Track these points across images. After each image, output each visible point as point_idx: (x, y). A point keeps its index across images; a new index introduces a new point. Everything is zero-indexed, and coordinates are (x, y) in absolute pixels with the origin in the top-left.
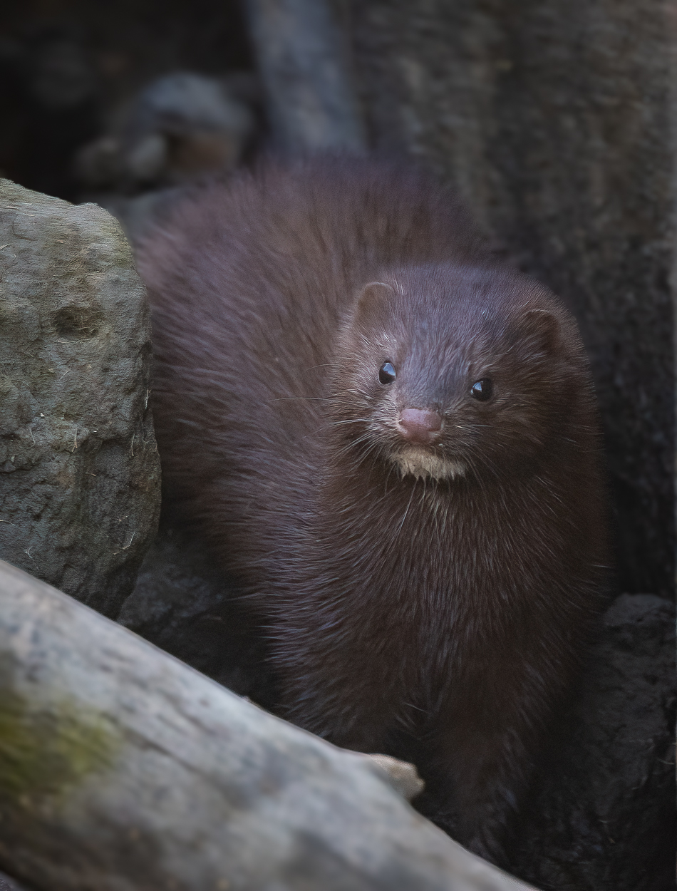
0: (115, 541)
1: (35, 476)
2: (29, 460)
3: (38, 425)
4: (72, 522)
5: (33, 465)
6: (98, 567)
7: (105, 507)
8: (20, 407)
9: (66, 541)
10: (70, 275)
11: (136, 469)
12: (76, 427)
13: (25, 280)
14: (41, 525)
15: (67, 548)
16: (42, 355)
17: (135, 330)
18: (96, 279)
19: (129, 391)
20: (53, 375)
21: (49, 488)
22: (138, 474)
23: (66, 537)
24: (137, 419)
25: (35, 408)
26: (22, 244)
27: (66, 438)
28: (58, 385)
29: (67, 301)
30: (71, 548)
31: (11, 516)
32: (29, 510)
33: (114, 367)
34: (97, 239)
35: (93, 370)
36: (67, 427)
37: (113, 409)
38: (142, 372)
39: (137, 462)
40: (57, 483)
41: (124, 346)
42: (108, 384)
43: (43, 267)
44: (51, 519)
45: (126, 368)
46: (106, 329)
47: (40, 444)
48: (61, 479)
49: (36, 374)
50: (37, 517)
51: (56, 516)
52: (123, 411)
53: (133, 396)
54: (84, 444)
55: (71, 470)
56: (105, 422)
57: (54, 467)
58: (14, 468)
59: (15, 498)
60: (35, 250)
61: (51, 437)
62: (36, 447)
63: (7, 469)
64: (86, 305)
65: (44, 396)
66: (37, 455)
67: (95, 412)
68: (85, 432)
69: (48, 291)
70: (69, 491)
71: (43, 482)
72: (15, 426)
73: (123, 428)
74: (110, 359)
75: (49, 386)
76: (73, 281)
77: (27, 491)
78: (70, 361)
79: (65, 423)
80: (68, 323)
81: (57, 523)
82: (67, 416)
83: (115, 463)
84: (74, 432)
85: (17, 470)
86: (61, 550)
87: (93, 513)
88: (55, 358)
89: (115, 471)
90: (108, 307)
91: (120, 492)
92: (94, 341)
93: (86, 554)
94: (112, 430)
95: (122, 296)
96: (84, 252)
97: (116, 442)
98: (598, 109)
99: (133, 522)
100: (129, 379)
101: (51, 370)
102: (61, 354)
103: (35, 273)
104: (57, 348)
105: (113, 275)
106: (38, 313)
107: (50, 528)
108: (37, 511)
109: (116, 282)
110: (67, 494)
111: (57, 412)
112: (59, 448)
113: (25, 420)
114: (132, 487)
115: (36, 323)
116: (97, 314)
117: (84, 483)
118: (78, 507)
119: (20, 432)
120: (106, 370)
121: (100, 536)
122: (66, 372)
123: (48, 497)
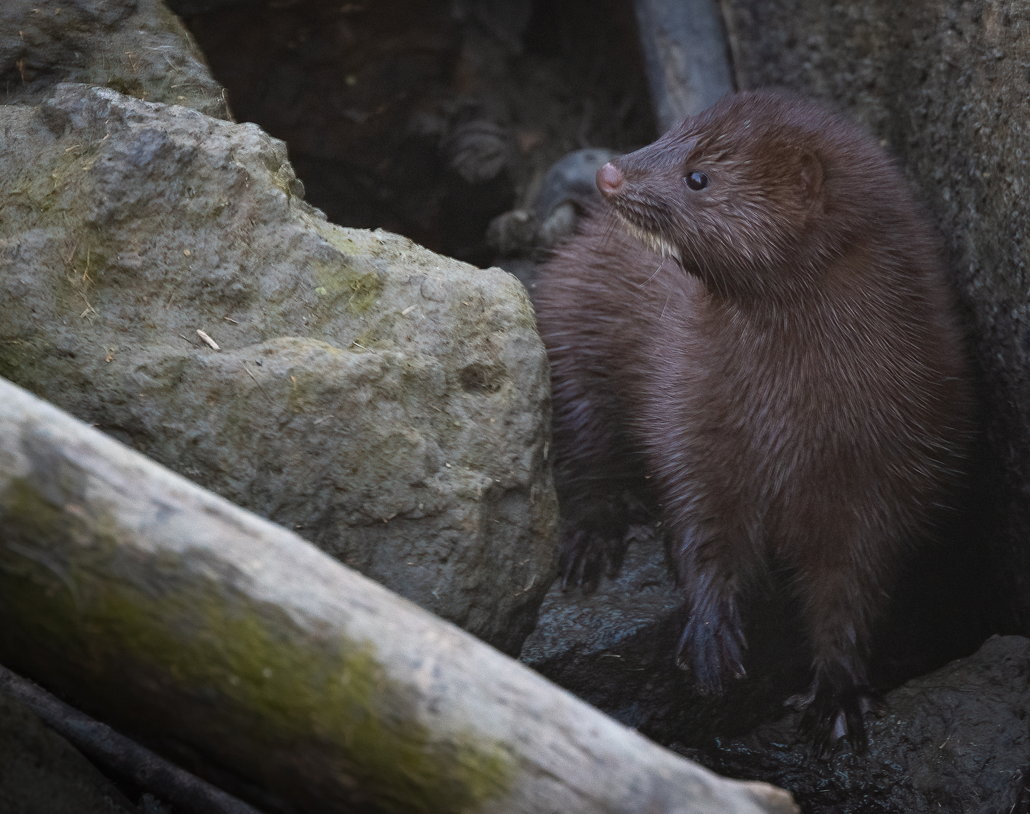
0: (517, 583)
1: (442, 523)
2: (436, 507)
3: (445, 475)
4: (476, 565)
5: (440, 512)
6: (501, 607)
7: (507, 551)
8: (428, 458)
9: (471, 583)
10: (475, 334)
11: (537, 517)
12: (480, 476)
13: (434, 339)
14: (448, 568)
15: (473, 590)
16: (448, 409)
17: (535, 387)
18: (499, 338)
19: (529, 443)
20: (459, 428)
21: (455, 534)
22: (538, 521)
23: (471, 579)
24: (537, 469)
25: (442, 459)
26: (431, 306)
27: (471, 487)
28: (464, 437)
29: (471, 360)
30: (476, 589)
31: (420, 559)
32: (437, 553)
33: (515, 420)
34: (501, 302)
35: (496, 424)
36: (472, 477)
37: (515, 460)
38: (542, 425)
39: (537, 509)
40: (463, 529)
41: (525, 402)
42: (510, 436)
43: (450, 327)
44: (458, 562)
45: (527, 421)
46: (508, 385)
47: (447, 492)
48: (466, 525)
49: (442, 427)
50: (444, 561)
51: (462, 559)
52: (523, 462)
53: (534, 448)
54: (488, 492)
55: (476, 517)
56: (507, 472)
57: (459, 514)
58: (421, 514)
59: (423, 543)
60: (442, 311)
61: (457, 486)
62: (443, 496)
63: (415, 516)
64: (490, 363)
65: (451, 448)
66: (444, 503)
67: (498, 463)
68: (489, 480)
69: (454, 349)
70: (474, 536)
71: (450, 528)
72: (423, 475)
73: (524, 477)
74: (512, 413)
75: (455, 438)
76: (478, 341)
77: (435, 536)
78: (475, 415)
79: (470, 473)
80: (473, 379)
81: (463, 566)
82: (472, 467)
83: (517, 511)
84: (478, 482)
85: (425, 517)
86: (466, 591)
87: (497, 556)
88: (461, 411)
89: (517, 518)
90: (510, 365)
91: (522, 538)
92: (497, 397)
93: (490, 594)
94: (514, 479)
95: (523, 355)
96: (488, 314)
97: (516, 491)
98: (973, 181)
99: (533, 566)
100: (530, 431)
101: (457, 423)
102: (466, 408)
103: (443, 333)
104: (462, 403)
105: (515, 335)
106: (445, 370)
107: (456, 571)
108: (444, 555)
109: (518, 341)
110: (472, 538)
111: (463, 462)
112: (464, 496)
113: (432, 470)
114: (533, 532)
115: (443, 379)
116: (500, 371)
117: (488, 529)
118: (482, 550)
119: (428, 481)
120: (508, 423)
121: (502, 578)
122: (471, 425)
123: (454, 541)
